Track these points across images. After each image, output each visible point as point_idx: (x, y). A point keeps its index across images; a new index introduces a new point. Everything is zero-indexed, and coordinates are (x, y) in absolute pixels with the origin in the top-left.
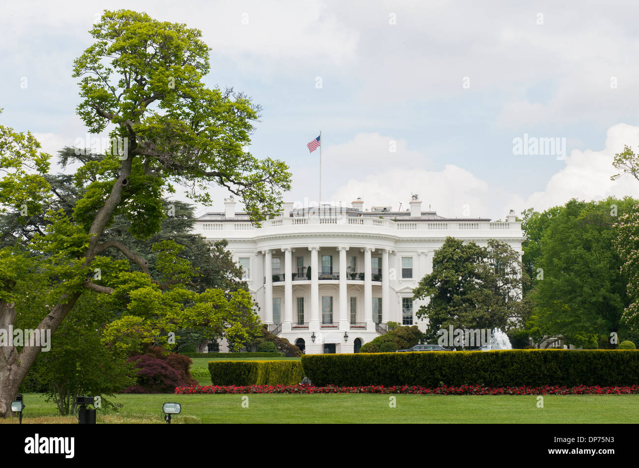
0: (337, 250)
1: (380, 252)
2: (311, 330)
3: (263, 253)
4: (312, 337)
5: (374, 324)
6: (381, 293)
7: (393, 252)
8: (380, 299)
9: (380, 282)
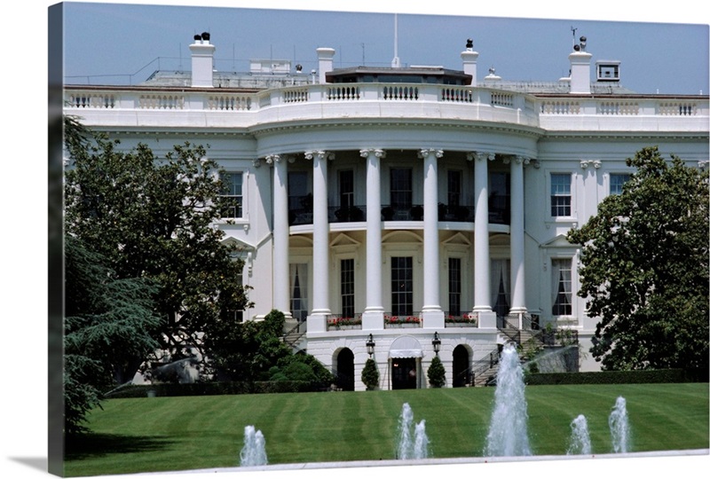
0: (420, 157)
1: (506, 162)
2: (366, 329)
3: (269, 161)
4: (368, 345)
5: (495, 314)
6: (509, 248)
7: (532, 161)
8: (508, 261)
9: (507, 226)
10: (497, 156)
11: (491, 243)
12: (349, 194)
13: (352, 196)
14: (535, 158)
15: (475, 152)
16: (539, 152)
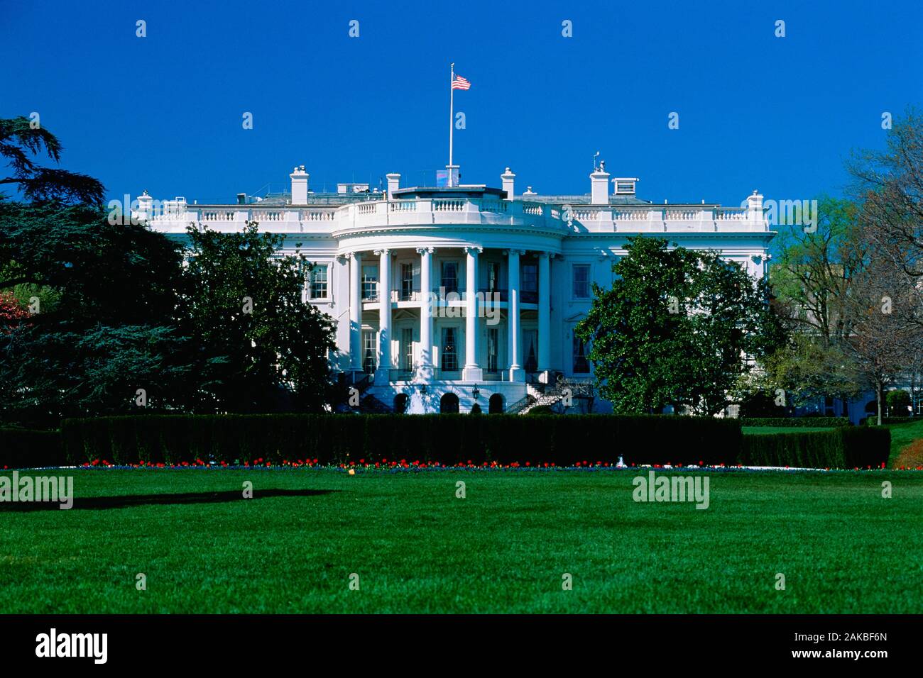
0: (463, 252)
1: (535, 256)
3: (346, 257)
5: (524, 371)
6: (537, 321)
7: (557, 256)
8: (537, 331)
9: (535, 305)
10: (528, 252)
11: (521, 318)
12: (409, 280)
13: (411, 282)
14: (559, 253)
15: (509, 249)
16: (563, 249)
